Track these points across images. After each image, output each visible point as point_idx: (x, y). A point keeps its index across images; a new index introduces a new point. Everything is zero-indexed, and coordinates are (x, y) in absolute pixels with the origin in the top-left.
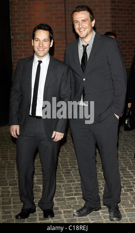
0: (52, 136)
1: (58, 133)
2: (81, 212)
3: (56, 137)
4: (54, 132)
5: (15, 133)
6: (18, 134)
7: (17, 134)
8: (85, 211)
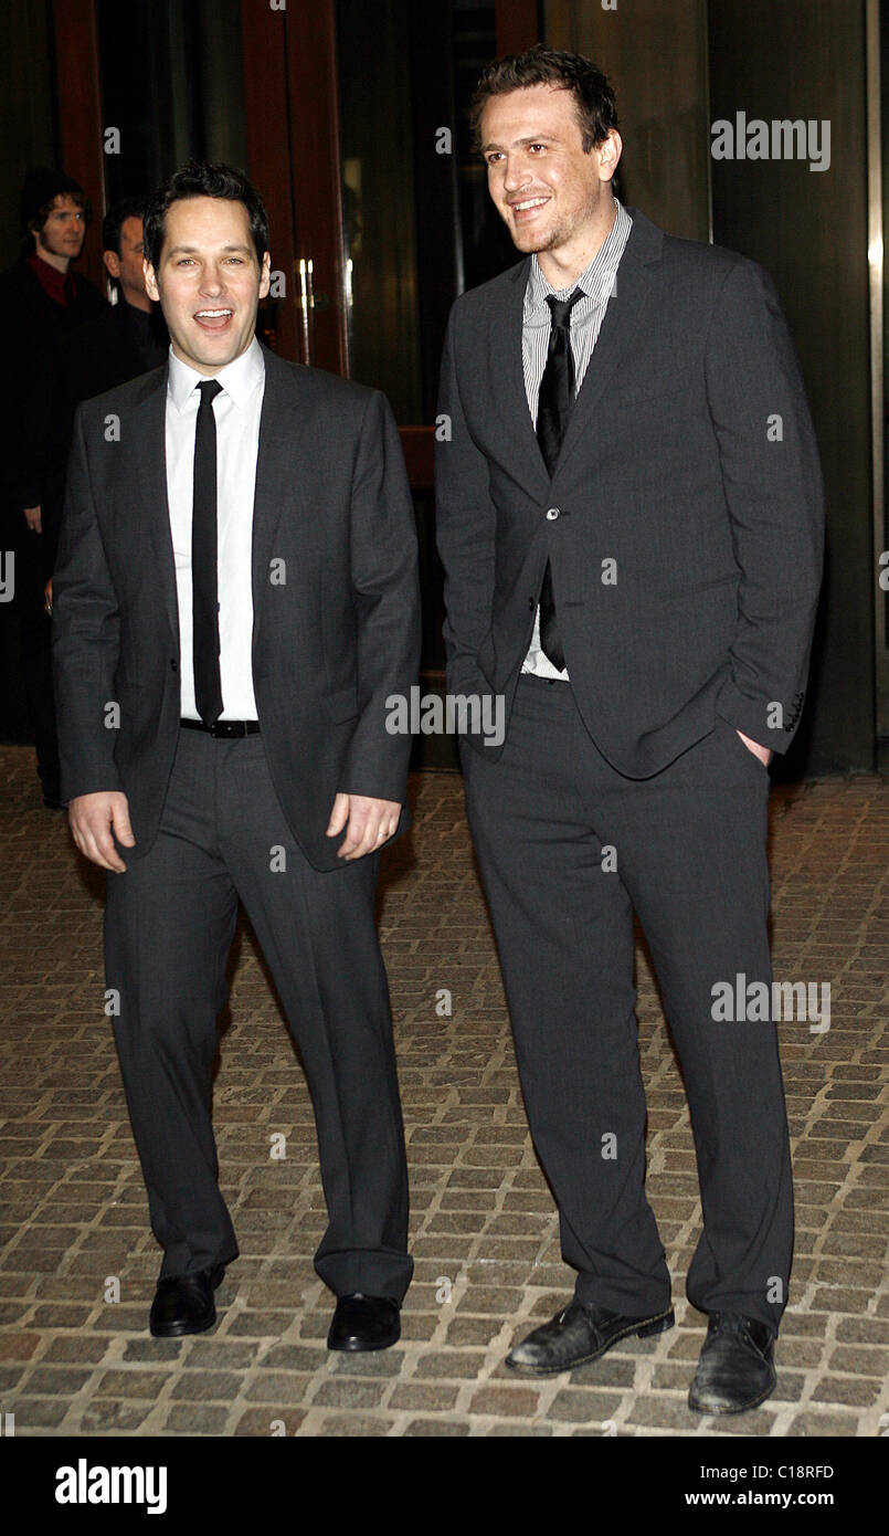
0: (327, 823)
1: (363, 803)
2: (557, 1345)
3: (353, 831)
4: (342, 802)
5: (106, 840)
6: (127, 840)
7: (117, 845)
8: (575, 1336)
